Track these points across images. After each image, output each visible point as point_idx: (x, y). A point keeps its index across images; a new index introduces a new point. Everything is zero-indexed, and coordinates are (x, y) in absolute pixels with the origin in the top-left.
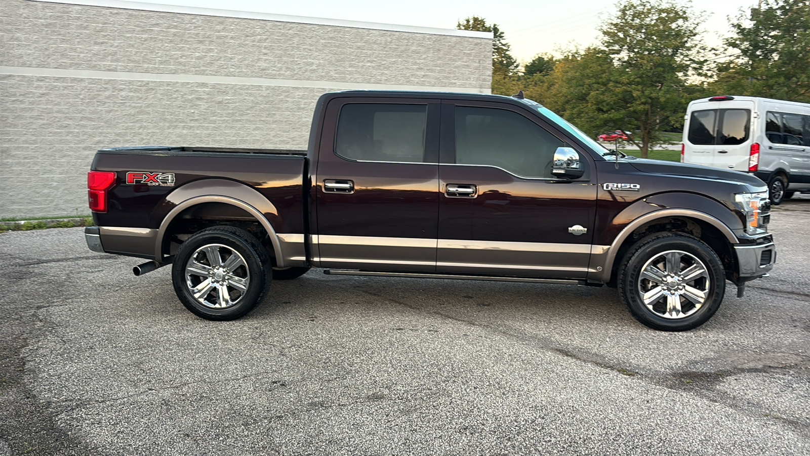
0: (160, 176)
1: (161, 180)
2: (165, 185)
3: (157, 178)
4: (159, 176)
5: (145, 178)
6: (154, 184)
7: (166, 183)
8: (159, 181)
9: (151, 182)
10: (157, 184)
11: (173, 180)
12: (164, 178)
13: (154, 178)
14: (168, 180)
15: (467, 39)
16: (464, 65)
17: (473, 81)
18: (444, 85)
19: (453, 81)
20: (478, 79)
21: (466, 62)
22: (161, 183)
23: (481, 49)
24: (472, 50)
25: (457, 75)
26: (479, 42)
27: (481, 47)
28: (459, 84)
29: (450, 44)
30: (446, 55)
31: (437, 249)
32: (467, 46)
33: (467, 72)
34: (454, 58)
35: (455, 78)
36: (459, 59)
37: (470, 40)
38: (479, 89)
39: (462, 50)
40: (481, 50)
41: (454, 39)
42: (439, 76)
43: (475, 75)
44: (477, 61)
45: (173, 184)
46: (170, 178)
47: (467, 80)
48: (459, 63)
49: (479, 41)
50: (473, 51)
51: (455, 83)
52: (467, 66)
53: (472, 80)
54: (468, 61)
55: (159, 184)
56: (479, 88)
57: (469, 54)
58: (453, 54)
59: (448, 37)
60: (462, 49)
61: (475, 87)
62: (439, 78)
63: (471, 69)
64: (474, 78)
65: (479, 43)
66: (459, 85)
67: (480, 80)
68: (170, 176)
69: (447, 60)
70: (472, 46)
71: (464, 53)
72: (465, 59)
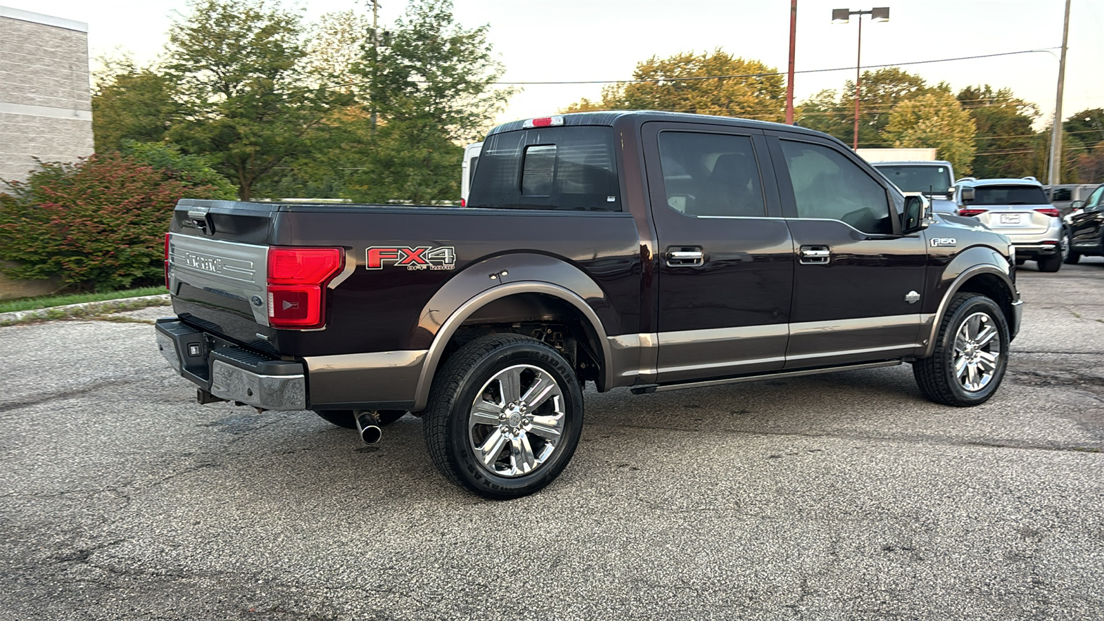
0: (430, 252)
1: (431, 259)
2: (439, 268)
3: (424, 256)
4: (427, 252)
5: (402, 256)
6: (418, 267)
7: (441, 264)
8: (427, 260)
9: (414, 265)
10: (425, 267)
11: (453, 259)
12: (438, 255)
13: (419, 256)
14: (444, 259)
15: (49, 28)
16: (45, 70)
17: (62, 97)
18: (14, 100)
19: (29, 95)
20: (70, 95)
21: (48, 66)
22: (431, 265)
23: (71, 46)
24: (58, 47)
25: (36, 85)
26: (69, 35)
27: (70, 44)
28: (40, 100)
29: (20, 33)
30: (16, 51)
31: (789, 337)
32: (48, 39)
33: (52, 83)
34: (29, 57)
35: (33, 90)
36: (38, 59)
37: (54, 30)
38: (72, 111)
39: (41, 46)
40: (72, 48)
41: (27, 26)
42: (5, 86)
43: (65, 88)
44: (67, 66)
45: (452, 266)
46: (446, 256)
47: (52, 94)
48: (37, 66)
49: (67, 34)
50: (58, 49)
51: (33, 99)
52: (51, 71)
53: (61, 95)
54: (52, 65)
55: (428, 267)
56: (72, 108)
57: (52, 52)
58: (26, 51)
59: (17, 22)
60: (41, 44)
61: (66, 107)
62: (5, 88)
63: (57, 77)
64: (64, 92)
65: (68, 38)
66: (40, 102)
67: (73, 97)
68: (446, 251)
69: (16, 59)
70: (57, 40)
71: (45, 50)
72: (47, 60)
